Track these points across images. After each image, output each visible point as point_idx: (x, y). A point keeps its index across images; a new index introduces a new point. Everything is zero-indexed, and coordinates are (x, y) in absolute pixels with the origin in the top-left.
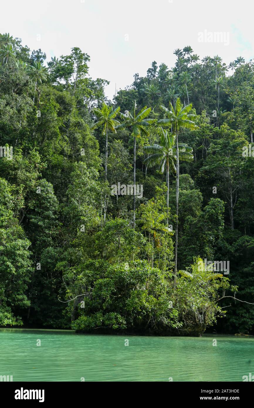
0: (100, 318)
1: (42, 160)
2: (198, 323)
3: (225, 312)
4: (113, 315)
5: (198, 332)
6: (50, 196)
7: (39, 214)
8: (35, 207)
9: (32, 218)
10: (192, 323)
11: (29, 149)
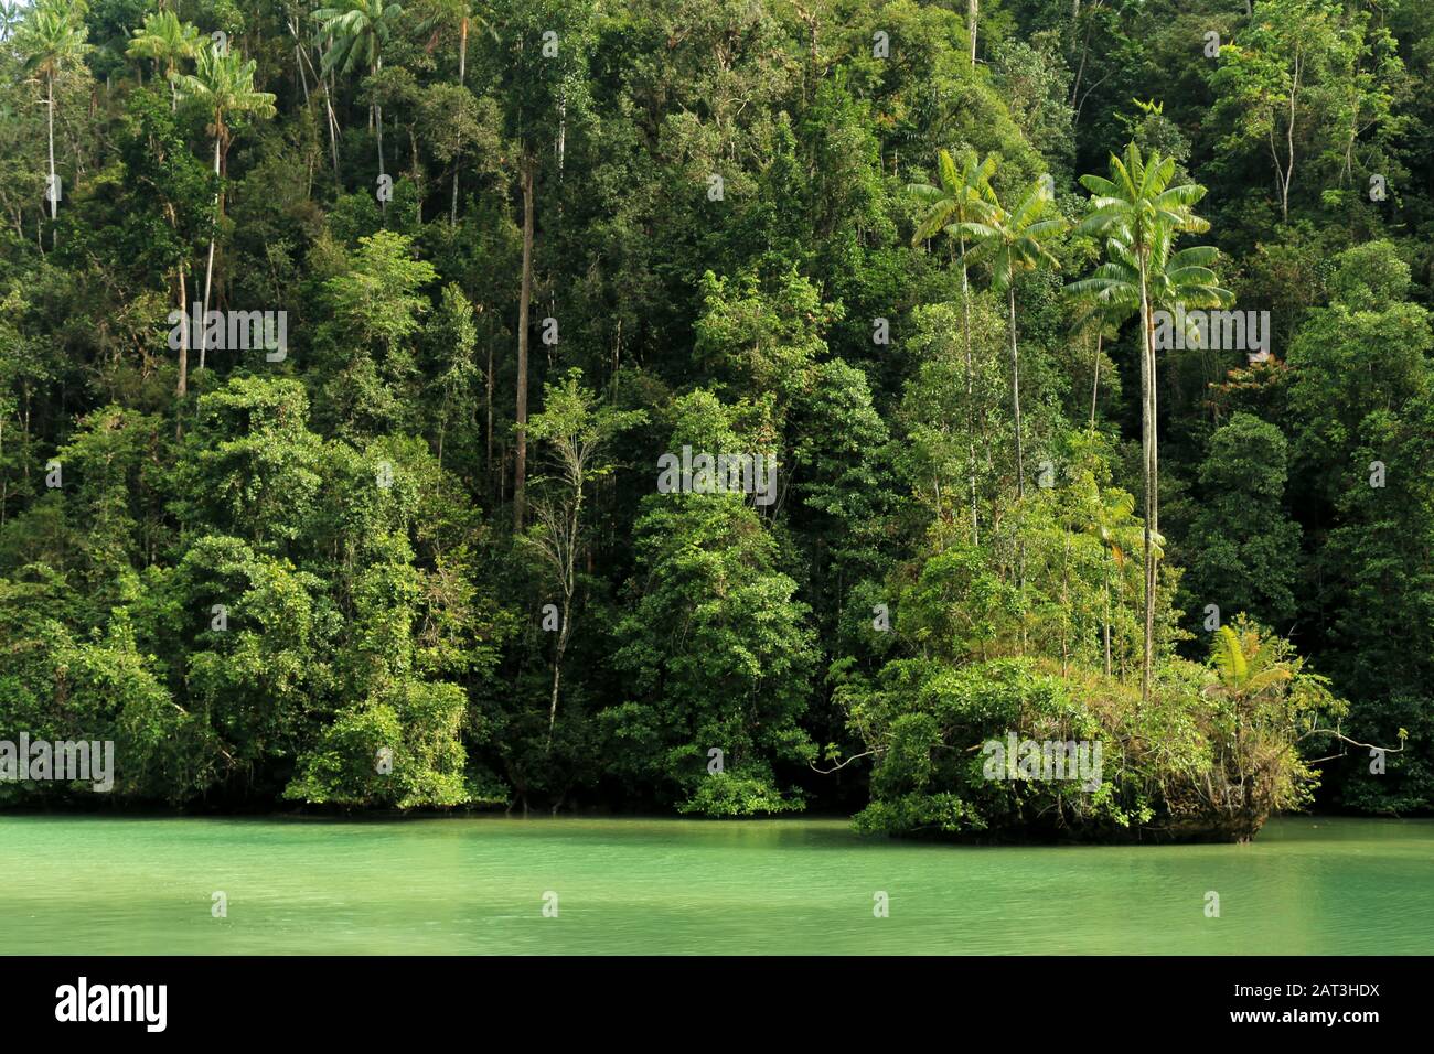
0: (912, 806)
1: (828, 296)
2: (1217, 808)
3: (1317, 773)
4: (943, 798)
5: (1229, 830)
6: (859, 414)
7: (829, 478)
8: (814, 455)
9: (808, 494)
10: (1195, 810)
11: (781, 268)
